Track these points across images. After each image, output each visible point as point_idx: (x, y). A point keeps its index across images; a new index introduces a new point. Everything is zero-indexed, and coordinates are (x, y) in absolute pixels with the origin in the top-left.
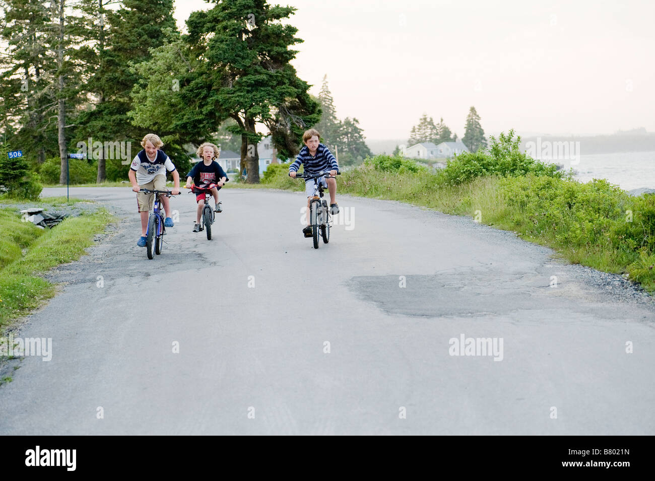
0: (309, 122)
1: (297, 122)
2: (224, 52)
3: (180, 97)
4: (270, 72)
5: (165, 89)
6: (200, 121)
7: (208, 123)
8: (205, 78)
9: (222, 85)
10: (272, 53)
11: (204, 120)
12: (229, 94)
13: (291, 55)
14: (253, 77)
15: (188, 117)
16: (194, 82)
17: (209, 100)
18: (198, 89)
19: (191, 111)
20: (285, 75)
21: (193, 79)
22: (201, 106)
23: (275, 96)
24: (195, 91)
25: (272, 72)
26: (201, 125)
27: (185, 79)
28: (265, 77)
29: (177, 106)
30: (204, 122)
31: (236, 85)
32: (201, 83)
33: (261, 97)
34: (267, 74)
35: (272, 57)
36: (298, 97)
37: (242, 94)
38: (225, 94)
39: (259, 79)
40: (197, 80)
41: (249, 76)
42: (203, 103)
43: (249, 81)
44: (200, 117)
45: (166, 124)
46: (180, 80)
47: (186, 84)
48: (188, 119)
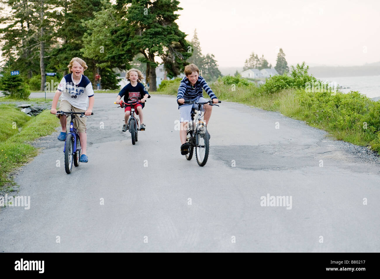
0: (186, 56)
1: (179, 56)
2: (137, 15)
3: (111, 41)
5: (102, 36)
6: (122, 55)
7: (127, 56)
8: (126, 30)
9: (136, 34)
10: (165, 16)
11: (125, 54)
12: (139, 39)
13: (176, 17)
14: (154, 29)
15: (116, 52)
16: (119, 32)
17: (128, 42)
18: (122, 36)
19: (118, 49)
20: (172, 29)
21: (119, 30)
22: (123, 46)
23: (166, 41)
24: (120, 37)
25: (165, 27)
26: (123, 57)
27: (114, 30)
28: (160, 30)
29: (109, 46)
31: (144, 34)
32: (123, 33)
33: (158, 41)
34: (161, 28)
35: (164, 18)
36: (179, 41)
37: (147, 39)
38: (137, 39)
39: (157, 31)
40: (121, 31)
41: (151, 29)
42: (124, 45)
43: (151, 32)
44: (123, 52)
45: (103, 56)
46: (111, 31)
47: (115, 33)
48: (116, 53)
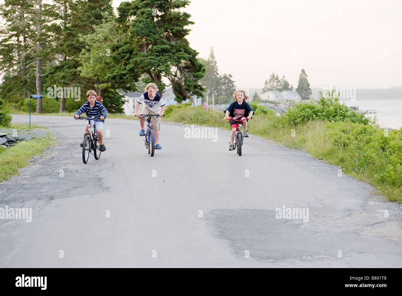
0: (197, 77)
1: (189, 77)
2: (141, 29)
3: (112, 58)
4: (172, 43)
6: (125, 75)
8: (129, 46)
9: (140, 51)
10: (173, 31)
11: (127, 74)
12: (144, 57)
13: (186, 32)
14: (160, 46)
15: (117, 71)
16: (121, 48)
17: (131, 61)
18: (124, 53)
19: (119, 67)
20: (182, 46)
21: (121, 46)
22: (126, 65)
23: (174, 59)
24: (122, 55)
25: (173, 43)
26: (125, 78)
27: (115, 47)
28: (168, 46)
29: (110, 64)
30: (127, 75)
31: (149, 51)
32: (126, 49)
33: (165, 60)
34: (169, 44)
35: (173, 33)
36: (190, 60)
37: (153, 57)
38: (141, 57)
39: (164, 48)
40: (123, 48)
41: (158, 46)
42: (126, 63)
43: (158, 49)
44: (125, 72)
45: (103, 76)
46: (112, 47)
47: (116, 50)
48: (117, 73)
